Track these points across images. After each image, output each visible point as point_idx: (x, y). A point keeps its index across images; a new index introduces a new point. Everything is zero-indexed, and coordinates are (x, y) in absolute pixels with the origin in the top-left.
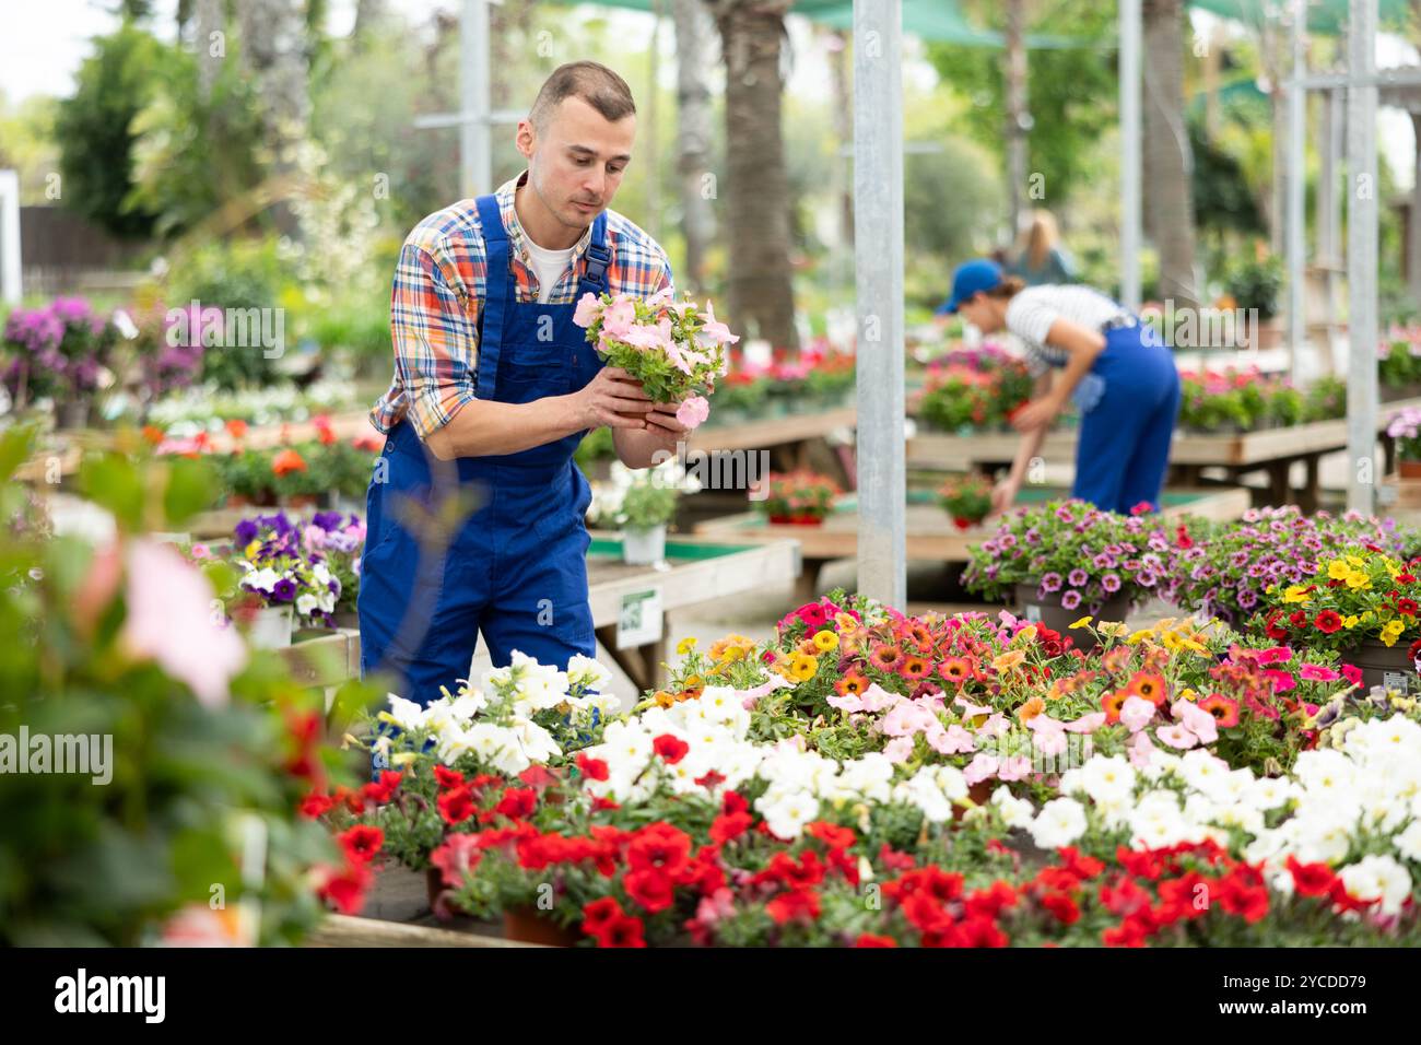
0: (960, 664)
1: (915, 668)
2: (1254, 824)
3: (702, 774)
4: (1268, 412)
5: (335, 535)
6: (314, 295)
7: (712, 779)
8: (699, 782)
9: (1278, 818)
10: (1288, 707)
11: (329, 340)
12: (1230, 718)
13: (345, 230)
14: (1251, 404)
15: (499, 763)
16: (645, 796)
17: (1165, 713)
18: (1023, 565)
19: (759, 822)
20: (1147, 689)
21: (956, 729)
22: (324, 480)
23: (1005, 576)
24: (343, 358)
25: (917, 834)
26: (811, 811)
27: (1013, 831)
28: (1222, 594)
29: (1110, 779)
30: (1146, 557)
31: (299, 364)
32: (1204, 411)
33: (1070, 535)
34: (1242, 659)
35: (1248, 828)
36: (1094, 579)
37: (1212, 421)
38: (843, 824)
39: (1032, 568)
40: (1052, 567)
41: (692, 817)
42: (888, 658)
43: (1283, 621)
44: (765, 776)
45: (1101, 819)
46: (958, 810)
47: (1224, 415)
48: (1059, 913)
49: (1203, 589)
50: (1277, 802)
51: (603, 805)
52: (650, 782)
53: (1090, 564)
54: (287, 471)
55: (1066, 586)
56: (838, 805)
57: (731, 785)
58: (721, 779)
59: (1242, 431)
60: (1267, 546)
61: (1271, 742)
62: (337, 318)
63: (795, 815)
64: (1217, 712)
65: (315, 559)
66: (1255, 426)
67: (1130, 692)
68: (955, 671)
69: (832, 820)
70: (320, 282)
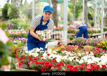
0: (72, 49)
1: (69, 49)
2: (98, 62)
3: (51, 57)
4: (94, 32)
5: (21, 39)
7: (52, 57)
8: (51, 58)
10: (99, 53)
11: (22, 26)
12: (95, 54)
13: (23, 18)
15: (34, 56)
16: (46, 59)
17: (89, 53)
19: (56, 61)
20: (88, 51)
21: (72, 54)
22: (21, 36)
23: (75, 43)
25: (69, 62)
26: (60, 60)
27: (77, 62)
28: (93, 44)
29: (85, 58)
30: (86, 42)
31: (19, 28)
33: (80, 40)
34: (96, 49)
35: (97, 62)
36: (82, 43)
37: (90, 33)
38: (63, 61)
39: (77, 42)
40: (79, 42)
41: (50, 60)
42: (66, 48)
43: (98, 46)
44: (56, 57)
45: (85, 61)
46: (73, 60)
47: (91, 32)
48: (82, 69)
49: (91, 44)
50: (100, 60)
51: (43, 59)
52: (47, 58)
53: (82, 42)
54: (18, 35)
55: (80, 44)
56: (63, 60)
57: (54, 58)
58: (53, 57)
60: (96, 41)
62: (22, 24)
63: (59, 60)
64: (94, 53)
65: (20, 40)
66: (93, 33)
67: (87, 51)
68: (72, 50)
69: (62, 61)
70: (21, 22)
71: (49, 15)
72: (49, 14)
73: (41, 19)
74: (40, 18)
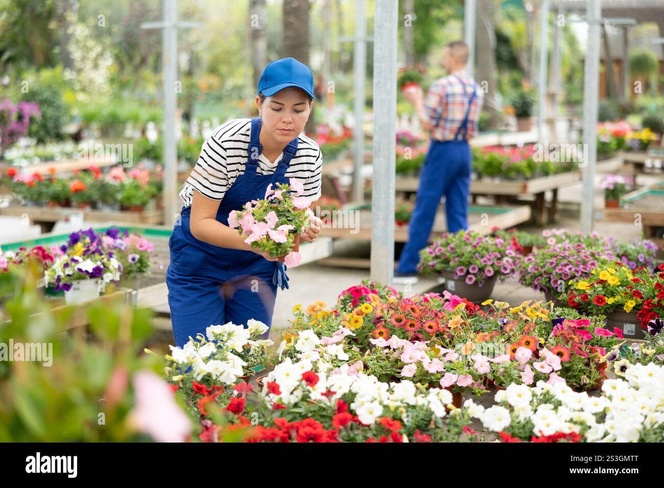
0: (433, 324)
1: (412, 325)
2: (591, 421)
3: (324, 391)
4: (538, 170)
5: (118, 241)
6: (81, 97)
7: (329, 393)
8: (323, 394)
9: (601, 418)
10: (591, 351)
11: (88, 119)
12: (566, 357)
13: (96, 66)
14: (531, 166)
15: (222, 379)
16: (297, 400)
17: (536, 354)
18: (447, 261)
19: (354, 414)
20: (528, 343)
21: (436, 360)
22: (95, 195)
23: (439, 267)
24: (95, 126)
25: (430, 421)
26: (379, 411)
28: (543, 280)
29: (520, 396)
30: (505, 259)
32: (510, 169)
33: (469, 248)
34: (570, 327)
35: (589, 424)
36: (481, 270)
37: (513, 174)
38: (394, 419)
39: (452, 264)
40: (461, 263)
41: (321, 412)
42: (399, 320)
43: (577, 299)
44: (354, 391)
45: (517, 417)
46: (448, 411)
47: (519, 171)
49: (535, 277)
50: (600, 409)
51: (278, 407)
52: (299, 393)
53: (479, 263)
54: (77, 191)
55: (468, 273)
56: (392, 409)
57: (338, 395)
58: (335, 393)
59: (527, 179)
60: (564, 257)
61: (584, 367)
62: (91, 109)
63: (371, 413)
64: (560, 354)
65: (110, 255)
66: (533, 177)
67: (519, 344)
68: (430, 327)
69: (390, 416)
70: (83, 90)
71: (297, 112)
72: (299, 107)
73: (248, 139)
74: (243, 138)
